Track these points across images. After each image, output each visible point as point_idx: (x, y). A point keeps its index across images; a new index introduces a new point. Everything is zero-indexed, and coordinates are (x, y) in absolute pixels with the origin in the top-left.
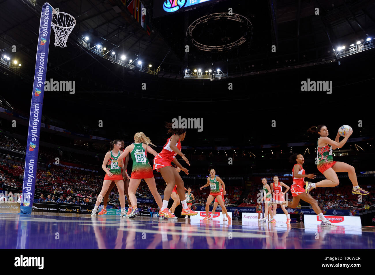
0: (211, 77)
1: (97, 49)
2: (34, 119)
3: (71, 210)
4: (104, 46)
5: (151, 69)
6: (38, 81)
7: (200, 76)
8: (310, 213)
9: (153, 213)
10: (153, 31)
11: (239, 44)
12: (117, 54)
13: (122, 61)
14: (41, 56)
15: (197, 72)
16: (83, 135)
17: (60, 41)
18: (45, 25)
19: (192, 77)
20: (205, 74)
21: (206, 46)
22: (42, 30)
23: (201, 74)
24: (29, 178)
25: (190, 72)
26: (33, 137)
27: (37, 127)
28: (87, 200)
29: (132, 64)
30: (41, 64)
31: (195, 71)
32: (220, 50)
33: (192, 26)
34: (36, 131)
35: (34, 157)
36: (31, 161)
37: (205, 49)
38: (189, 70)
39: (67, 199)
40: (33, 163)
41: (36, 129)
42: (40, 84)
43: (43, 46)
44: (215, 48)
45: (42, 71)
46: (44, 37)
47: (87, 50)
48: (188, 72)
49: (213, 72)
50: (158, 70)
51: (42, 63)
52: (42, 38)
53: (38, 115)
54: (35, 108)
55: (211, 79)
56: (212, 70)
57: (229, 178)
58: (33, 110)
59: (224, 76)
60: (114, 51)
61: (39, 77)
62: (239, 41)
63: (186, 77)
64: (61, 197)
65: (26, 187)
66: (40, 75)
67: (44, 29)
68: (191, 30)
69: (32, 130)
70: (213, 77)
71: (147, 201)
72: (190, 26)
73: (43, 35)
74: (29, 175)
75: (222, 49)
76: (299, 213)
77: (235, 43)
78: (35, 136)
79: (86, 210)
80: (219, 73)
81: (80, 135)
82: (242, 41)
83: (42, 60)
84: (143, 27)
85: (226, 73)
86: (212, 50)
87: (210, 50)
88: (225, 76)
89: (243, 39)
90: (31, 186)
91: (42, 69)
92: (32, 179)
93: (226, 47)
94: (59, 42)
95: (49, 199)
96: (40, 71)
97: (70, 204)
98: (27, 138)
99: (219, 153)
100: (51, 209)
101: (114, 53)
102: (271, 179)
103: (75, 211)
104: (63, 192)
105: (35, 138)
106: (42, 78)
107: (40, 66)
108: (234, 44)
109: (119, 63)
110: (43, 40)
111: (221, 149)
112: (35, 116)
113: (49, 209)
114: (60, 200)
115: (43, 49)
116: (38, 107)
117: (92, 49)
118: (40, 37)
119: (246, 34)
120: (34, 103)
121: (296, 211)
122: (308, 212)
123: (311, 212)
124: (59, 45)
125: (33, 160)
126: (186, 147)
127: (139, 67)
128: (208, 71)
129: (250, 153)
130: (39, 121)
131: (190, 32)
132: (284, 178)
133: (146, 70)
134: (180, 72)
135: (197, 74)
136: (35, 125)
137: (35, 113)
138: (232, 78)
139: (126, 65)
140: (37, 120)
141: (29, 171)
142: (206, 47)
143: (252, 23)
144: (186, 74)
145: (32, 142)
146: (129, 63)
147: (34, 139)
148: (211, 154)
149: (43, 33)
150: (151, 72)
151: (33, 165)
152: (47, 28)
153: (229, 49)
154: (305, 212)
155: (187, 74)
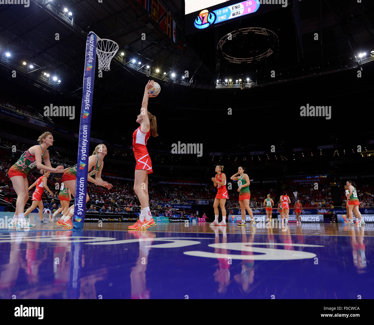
0: (241, 86)
1: (132, 64)
2: (83, 139)
3: (113, 220)
4: (138, 60)
5: (184, 81)
6: (86, 104)
7: (231, 86)
8: (342, 212)
9: (192, 219)
10: (185, 45)
11: (267, 56)
12: (151, 68)
13: (156, 74)
14: (88, 81)
15: (228, 82)
16: (122, 146)
17: (104, 65)
18: (91, 52)
19: (223, 86)
20: (236, 83)
21: (236, 58)
22: (88, 56)
23: (231, 83)
24: (80, 195)
25: (221, 82)
26: (83, 157)
27: (86, 147)
28: (128, 209)
29: (166, 77)
30: (87, 88)
31: (226, 81)
32: (249, 61)
33: (222, 41)
34: (85, 150)
35: (84, 175)
36: (82, 179)
37: (236, 62)
38: (220, 80)
39: (109, 209)
40: (84, 181)
41: (85, 149)
42: (87, 107)
43: (89, 72)
44: (245, 60)
45: (89, 95)
46: (90, 63)
47: (123, 65)
48: (219, 82)
49: (243, 81)
50: (190, 81)
51: (89, 87)
52: (88, 64)
53: (86, 135)
54: (84, 129)
55: (242, 88)
56: (242, 79)
57: (264, 182)
58: (82, 131)
59: (253, 85)
60: (149, 64)
61: (86, 101)
62: (267, 53)
63: (218, 87)
64: (103, 207)
65: (77, 204)
66: (87, 98)
67: (90, 56)
68: (221, 45)
69: (81, 150)
70: (243, 86)
71: (185, 207)
72: (220, 40)
73: (89, 61)
74: (80, 192)
75: (251, 61)
76: (332, 213)
77: (263, 54)
78: (85, 155)
79: (127, 219)
80: (249, 82)
81: (119, 145)
82: (270, 53)
83: (89, 84)
84: (175, 42)
85: (256, 82)
86: (241, 62)
87: (239, 62)
88: (255, 84)
89: (271, 51)
90: (82, 203)
91: (89, 93)
92: (83, 196)
93: (255, 59)
94: (102, 67)
95: (92, 209)
96: (87, 94)
97: (112, 214)
98: (77, 157)
99: (252, 158)
100: (93, 219)
101: (148, 67)
102: (304, 181)
103: (117, 220)
104: (104, 201)
105: (85, 157)
106: (89, 101)
107: (87, 90)
108: (262, 56)
109: (154, 75)
110: (89, 67)
111: (254, 154)
112: (84, 137)
113: (91, 219)
114: (102, 210)
115: (89, 74)
116: (87, 128)
117: (128, 64)
118: (86, 63)
119: (273, 46)
120: (82, 124)
121: (329, 211)
122: (340, 212)
123: (344, 212)
124: (103, 69)
125: (84, 178)
126: (220, 153)
127: (173, 79)
128: (239, 80)
129: (282, 157)
130: (87, 142)
131: (221, 47)
132: (316, 180)
133: (179, 82)
134: (211, 82)
135: (228, 84)
136: (84, 145)
137: (84, 134)
138: (261, 86)
139: (160, 78)
140: (85, 140)
141: (80, 188)
142: (236, 60)
143: (278, 37)
144: (217, 84)
145: (82, 161)
146: (163, 76)
147: (83, 158)
148: (245, 159)
149: (89, 59)
150: (185, 83)
151: (83, 183)
152: (92, 54)
153: (258, 61)
154: (338, 211)
155: (219, 84)
